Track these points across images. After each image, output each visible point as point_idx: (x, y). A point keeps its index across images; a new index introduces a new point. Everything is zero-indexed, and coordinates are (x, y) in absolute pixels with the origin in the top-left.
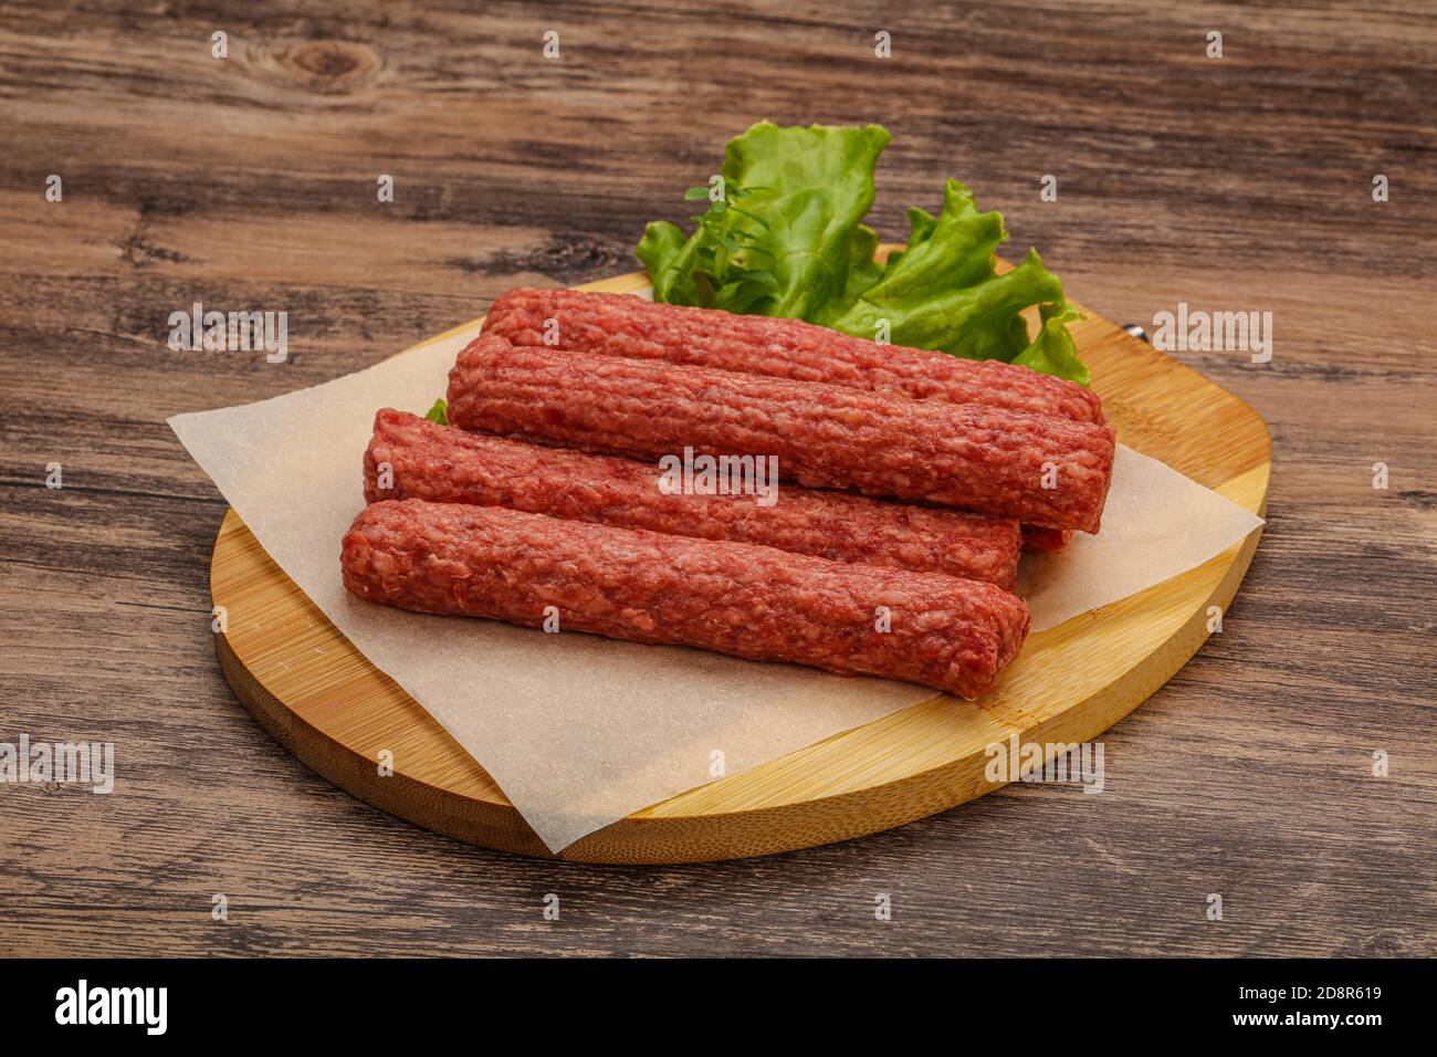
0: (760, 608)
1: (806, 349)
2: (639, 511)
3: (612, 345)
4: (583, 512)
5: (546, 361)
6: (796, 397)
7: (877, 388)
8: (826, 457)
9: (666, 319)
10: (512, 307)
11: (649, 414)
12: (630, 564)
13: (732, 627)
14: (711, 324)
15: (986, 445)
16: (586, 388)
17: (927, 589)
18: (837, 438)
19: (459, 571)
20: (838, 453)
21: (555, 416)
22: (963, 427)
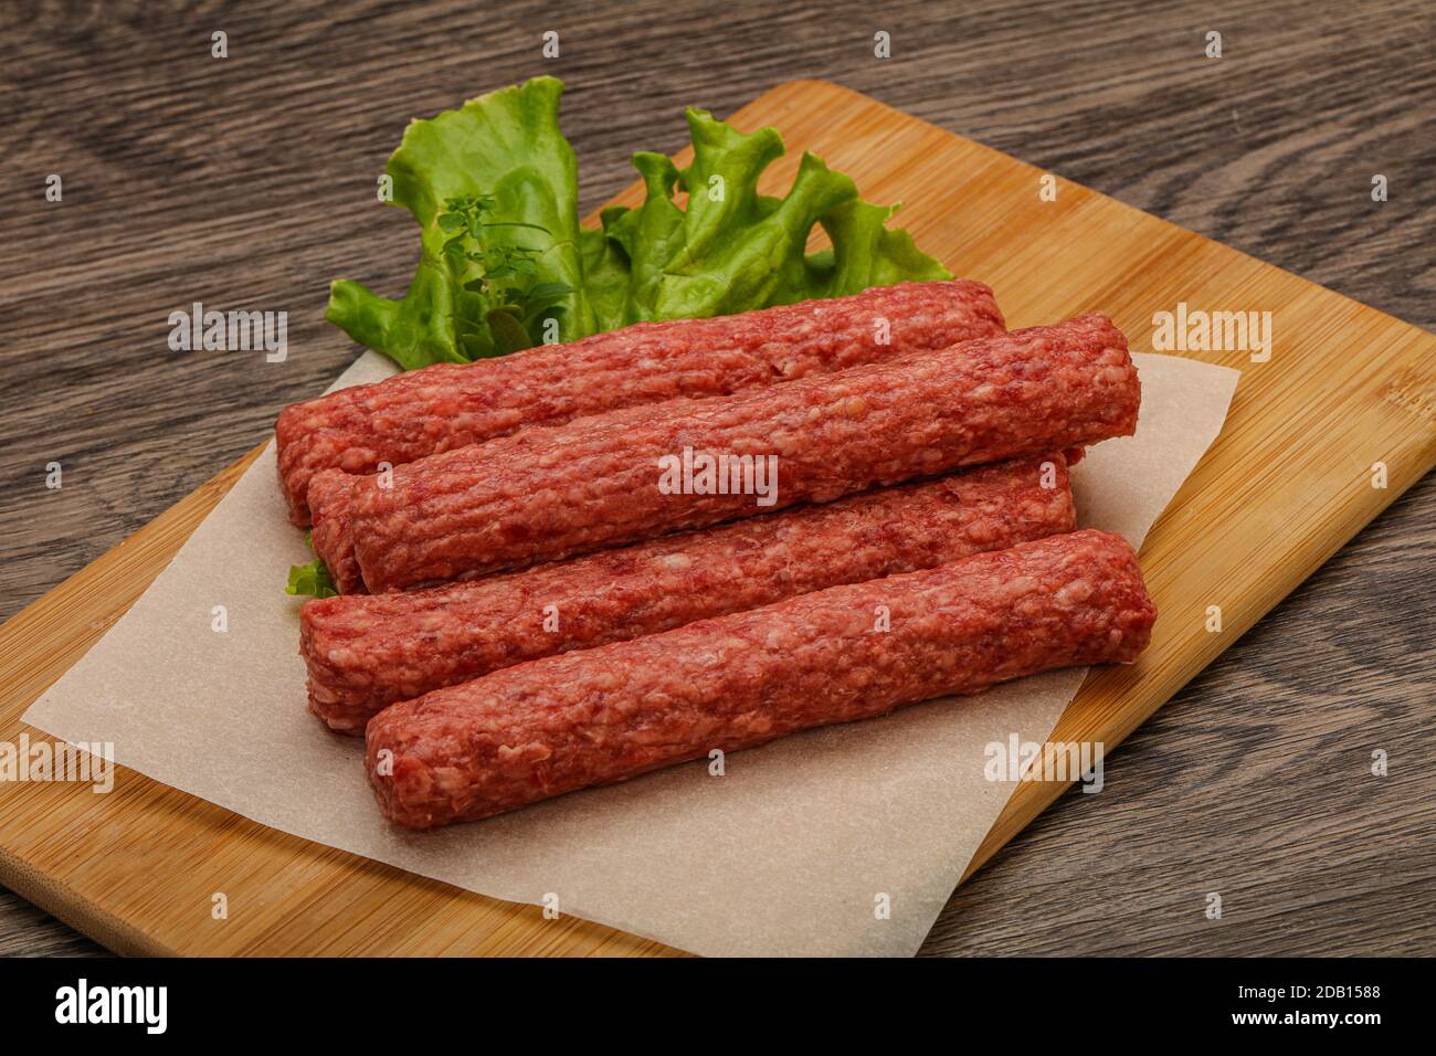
0: (885, 658)
1: (681, 352)
2: (667, 602)
3: (458, 430)
4: (604, 628)
5: (475, 476)
6: (782, 409)
7: (779, 366)
8: (844, 462)
9: (505, 377)
10: (314, 431)
11: (627, 489)
12: (721, 667)
13: (860, 689)
14: (556, 364)
15: (1014, 384)
16: (535, 488)
17: (1045, 564)
18: (851, 437)
19: (536, 753)
20: (858, 452)
21: (516, 533)
22: (979, 373)
